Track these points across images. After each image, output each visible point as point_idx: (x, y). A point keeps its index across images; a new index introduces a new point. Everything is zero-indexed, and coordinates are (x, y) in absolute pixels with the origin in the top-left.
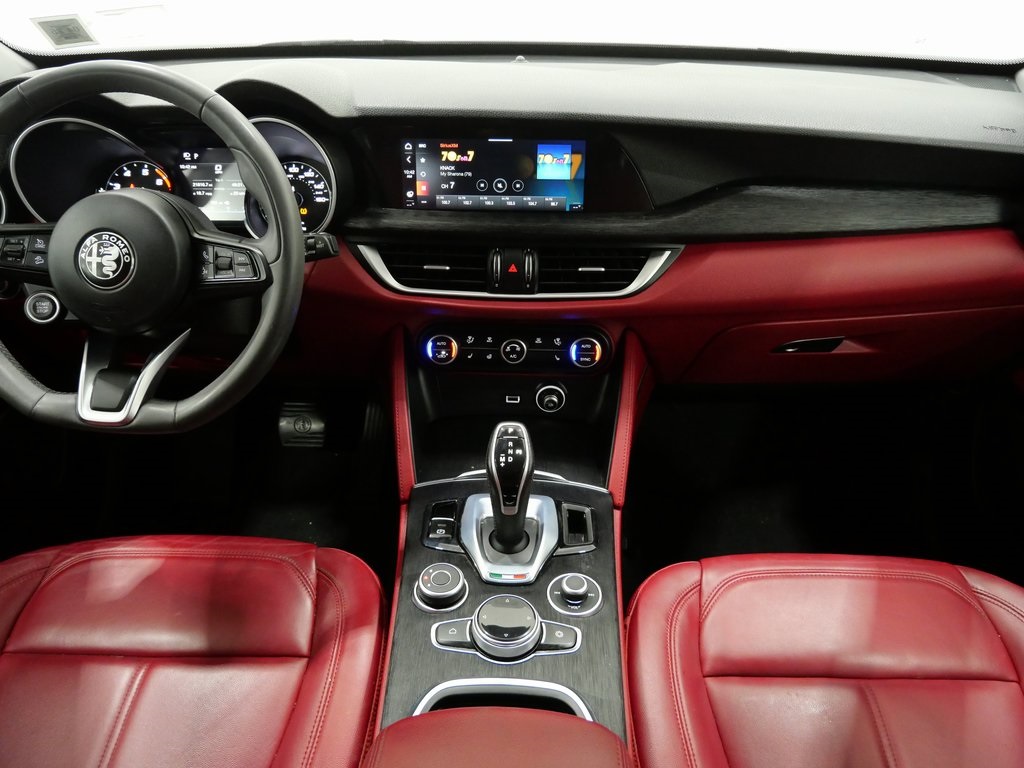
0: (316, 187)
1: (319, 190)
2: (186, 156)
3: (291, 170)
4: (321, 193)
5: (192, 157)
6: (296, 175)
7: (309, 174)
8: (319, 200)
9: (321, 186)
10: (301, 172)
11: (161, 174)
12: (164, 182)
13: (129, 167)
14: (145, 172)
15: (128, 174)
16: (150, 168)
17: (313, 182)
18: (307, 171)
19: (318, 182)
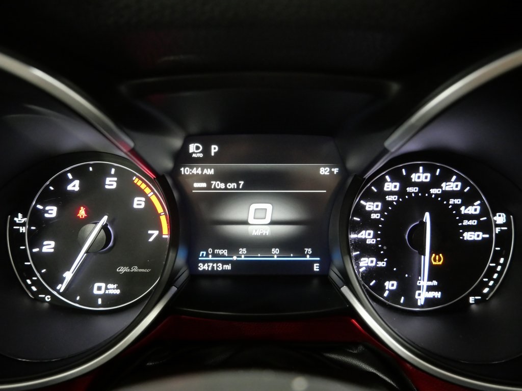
0: (463, 210)
1: (469, 217)
2: (194, 149)
3: (414, 177)
4: (473, 222)
5: (206, 151)
6: (424, 187)
7: (452, 185)
8: (468, 236)
9: (472, 210)
10: (436, 182)
11: (143, 186)
12: (149, 202)
13: (77, 174)
14: (111, 183)
15: (74, 186)
16: (120, 174)
17: (458, 201)
18: (448, 180)
19: (468, 203)
